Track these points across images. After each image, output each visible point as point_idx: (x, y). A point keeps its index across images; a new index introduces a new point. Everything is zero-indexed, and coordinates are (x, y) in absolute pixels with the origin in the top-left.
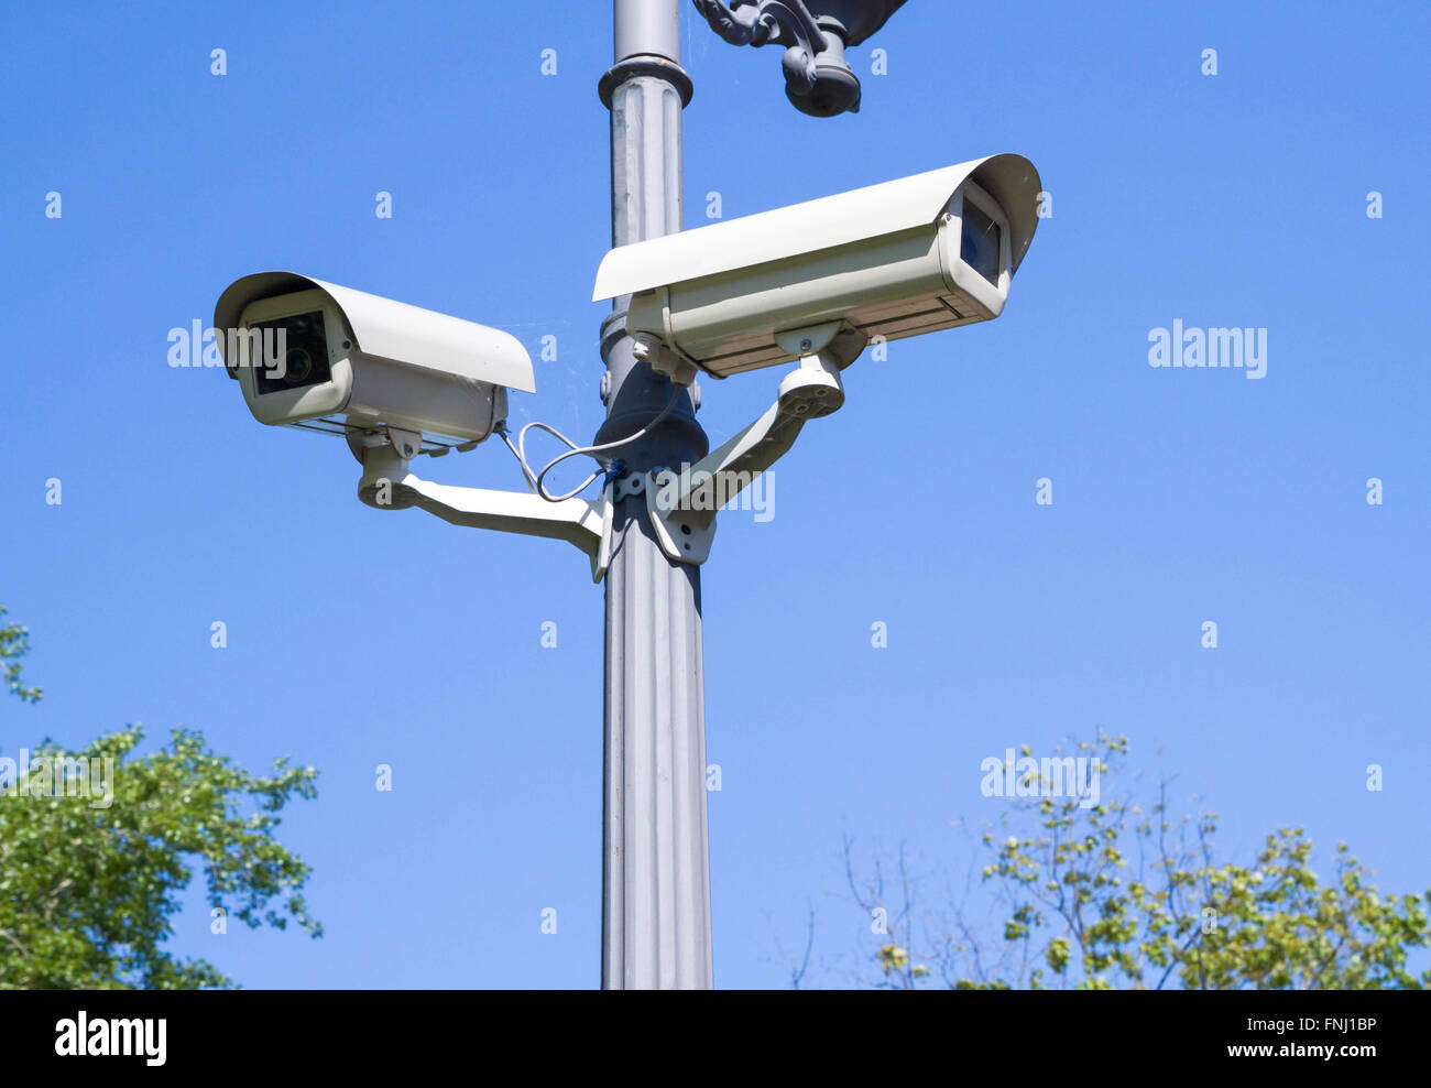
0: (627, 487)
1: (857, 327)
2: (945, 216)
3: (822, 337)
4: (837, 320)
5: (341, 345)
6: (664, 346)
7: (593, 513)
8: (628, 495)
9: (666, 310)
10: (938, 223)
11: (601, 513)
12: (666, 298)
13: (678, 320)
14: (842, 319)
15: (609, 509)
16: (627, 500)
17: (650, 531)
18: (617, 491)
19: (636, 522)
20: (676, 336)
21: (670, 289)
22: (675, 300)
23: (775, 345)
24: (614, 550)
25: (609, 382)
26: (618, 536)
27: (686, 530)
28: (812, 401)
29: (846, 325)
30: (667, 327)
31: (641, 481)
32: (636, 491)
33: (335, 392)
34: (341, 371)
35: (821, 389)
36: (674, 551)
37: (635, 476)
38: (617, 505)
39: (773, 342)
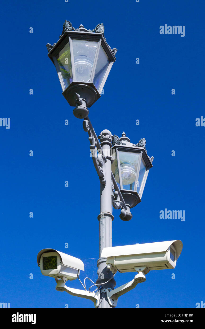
0: (103, 291)
1: (149, 267)
2: (168, 250)
3: (143, 269)
4: (146, 266)
5: (59, 263)
6: (113, 266)
7: (96, 295)
8: (103, 293)
9: (114, 260)
10: (166, 251)
11: (98, 295)
12: (114, 258)
13: (116, 263)
14: (147, 266)
15: (99, 295)
16: (103, 294)
17: (107, 300)
18: (101, 291)
19: (104, 298)
20: (116, 265)
21: (115, 257)
22: (116, 259)
23: (134, 269)
24: (100, 302)
25: (99, 271)
26: (101, 300)
27: (113, 300)
28: (140, 280)
29: (147, 267)
30: (114, 263)
31: (106, 290)
32: (105, 292)
33: (57, 271)
34: (59, 267)
35: (142, 278)
36: (111, 304)
37: (104, 289)
38: (101, 294)
39: (133, 268)
